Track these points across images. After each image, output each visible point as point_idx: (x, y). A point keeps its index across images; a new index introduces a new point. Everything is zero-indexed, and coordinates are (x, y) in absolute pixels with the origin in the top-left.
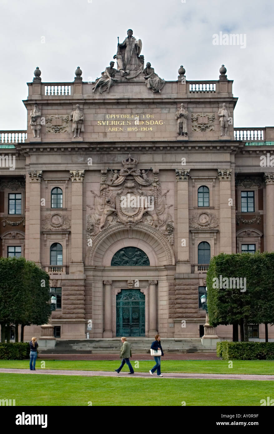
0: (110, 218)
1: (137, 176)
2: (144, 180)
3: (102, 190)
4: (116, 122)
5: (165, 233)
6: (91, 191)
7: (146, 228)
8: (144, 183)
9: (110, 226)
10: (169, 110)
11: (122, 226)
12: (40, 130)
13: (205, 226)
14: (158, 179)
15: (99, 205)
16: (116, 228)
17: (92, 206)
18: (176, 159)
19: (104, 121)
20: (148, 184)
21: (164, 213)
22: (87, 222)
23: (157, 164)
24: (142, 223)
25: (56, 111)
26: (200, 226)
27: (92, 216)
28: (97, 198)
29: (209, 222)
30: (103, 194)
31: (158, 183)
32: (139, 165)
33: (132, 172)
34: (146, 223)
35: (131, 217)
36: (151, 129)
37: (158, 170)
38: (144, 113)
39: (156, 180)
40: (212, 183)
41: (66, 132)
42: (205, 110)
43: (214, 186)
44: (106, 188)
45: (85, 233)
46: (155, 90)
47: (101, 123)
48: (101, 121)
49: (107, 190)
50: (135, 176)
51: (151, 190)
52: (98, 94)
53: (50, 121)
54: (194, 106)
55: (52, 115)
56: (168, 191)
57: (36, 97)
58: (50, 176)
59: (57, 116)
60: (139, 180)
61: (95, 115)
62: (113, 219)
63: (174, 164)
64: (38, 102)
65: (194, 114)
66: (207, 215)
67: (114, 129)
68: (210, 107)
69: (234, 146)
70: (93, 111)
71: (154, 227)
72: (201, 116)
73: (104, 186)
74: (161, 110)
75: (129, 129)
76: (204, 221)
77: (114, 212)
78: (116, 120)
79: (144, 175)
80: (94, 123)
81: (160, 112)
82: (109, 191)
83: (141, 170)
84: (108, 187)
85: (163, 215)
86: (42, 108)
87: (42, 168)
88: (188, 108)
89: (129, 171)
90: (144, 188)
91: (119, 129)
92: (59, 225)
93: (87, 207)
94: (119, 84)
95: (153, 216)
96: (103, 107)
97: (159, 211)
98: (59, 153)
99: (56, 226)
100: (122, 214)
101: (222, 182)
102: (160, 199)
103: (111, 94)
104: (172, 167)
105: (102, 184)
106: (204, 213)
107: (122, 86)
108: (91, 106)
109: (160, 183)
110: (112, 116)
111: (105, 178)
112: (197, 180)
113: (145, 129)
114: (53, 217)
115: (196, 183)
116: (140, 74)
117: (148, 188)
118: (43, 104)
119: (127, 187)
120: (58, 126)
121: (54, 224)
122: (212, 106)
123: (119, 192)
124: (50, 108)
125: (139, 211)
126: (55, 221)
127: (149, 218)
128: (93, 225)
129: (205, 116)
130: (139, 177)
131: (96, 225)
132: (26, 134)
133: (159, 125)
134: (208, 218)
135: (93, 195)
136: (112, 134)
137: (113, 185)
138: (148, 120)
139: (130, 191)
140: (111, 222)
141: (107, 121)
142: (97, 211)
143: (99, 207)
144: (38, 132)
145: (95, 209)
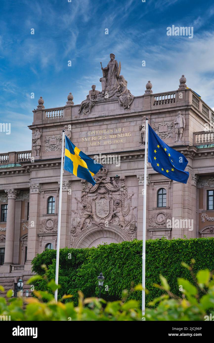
0: (88, 221)
1: (107, 183)
2: (113, 187)
3: (83, 197)
4: (95, 137)
5: (129, 232)
6: (75, 198)
7: (114, 228)
8: (113, 189)
9: (87, 228)
10: (136, 123)
11: (96, 227)
12: (40, 149)
13: (162, 225)
14: (124, 185)
15: (80, 209)
16: (92, 229)
17: (76, 211)
18: (138, 166)
19: (87, 137)
20: (116, 189)
21: (129, 214)
22: (71, 225)
23: (123, 172)
24: (111, 224)
25: (52, 133)
26: (157, 225)
27: (75, 220)
28: (79, 204)
29: (165, 221)
30: (83, 200)
31: (124, 188)
32: (109, 173)
33: (103, 180)
34: (114, 223)
35: (103, 219)
36: (122, 141)
37: (124, 177)
38: (117, 128)
39: (123, 186)
40: (168, 186)
41: (59, 149)
42: (165, 119)
43: (170, 188)
44: (85, 195)
45: (69, 234)
46: (125, 106)
47: (84, 139)
48: (84, 137)
49: (86, 196)
50: (105, 183)
51: (119, 195)
52: (83, 114)
53: (48, 141)
54: (156, 116)
55: (50, 136)
56: (133, 195)
57: (39, 122)
58: (47, 187)
59: (53, 137)
60: (109, 187)
61: (80, 133)
62: (90, 221)
63: (136, 171)
64: (39, 126)
65: (156, 124)
66: (164, 214)
67: (94, 143)
68: (169, 116)
69: (184, 151)
70: (79, 130)
71: (120, 227)
72: (162, 125)
73: (84, 193)
74: (130, 124)
75: (105, 143)
76: (161, 220)
77: (90, 215)
78: (95, 136)
79: (114, 182)
80: (79, 140)
81: (129, 125)
82: (88, 197)
83: (111, 178)
84: (87, 194)
85: (128, 216)
86: (42, 131)
87: (39, 181)
88: (151, 119)
89: (100, 179)
90: (114, 193)
91: (97, 144)
92: (51, 228)
93: (72, 212)
94: (99, 104)
95: (120, 217)
96: (86, 125)
97: (125, 213)
98: (51, 168)
99: (49, 229)
100: (97, 216)
101: (175, 184)
102: (127, 202)
103: (92, 113)
104: (135, 173)
105: (83, 192)
106: (161, 213)
107: (101, 106)
108: (78, 126)
109: (127, 188)
110: (93, 132)
111: (85, 186)
112: (156, 184)
113: (117, 141)
114: (47, 221)
115: (155, 186)
116: (116, 93)
117: (117, 193)
118: (43, 128)
119: (100, 193)
120: (54, 145)
121: (47, 227)
122: (171, 115)
123: (95, 198)
124: (48, 130)
125: (109, 213)
126: (48, 225)
127: (117, 219)
128: (74, 227)
129: (165, 124)
130: (109, 184)
131: (78, 227)
132: (30, 154)
133: (128, 137)
134: (164, 217)
135: (76, 201)
136: (92, 148)
137: (90, 192)
138: (120, 133)
139: (103, 196)
140: (89, 224)
141: (88, 137)
142: (78, 215)
143: (80, 211)
144: (38, 151)
145: (77, 214)
